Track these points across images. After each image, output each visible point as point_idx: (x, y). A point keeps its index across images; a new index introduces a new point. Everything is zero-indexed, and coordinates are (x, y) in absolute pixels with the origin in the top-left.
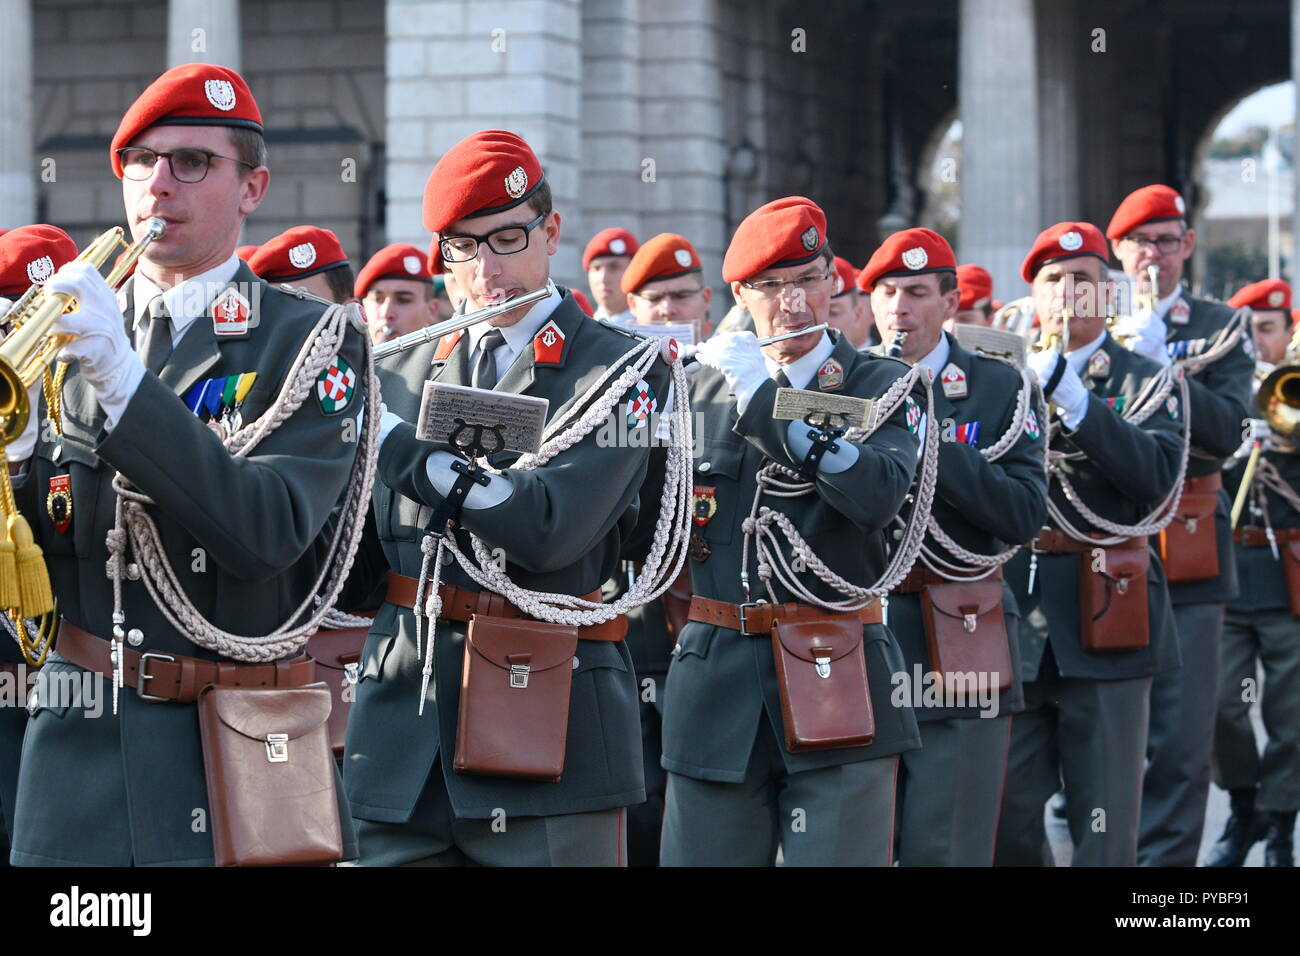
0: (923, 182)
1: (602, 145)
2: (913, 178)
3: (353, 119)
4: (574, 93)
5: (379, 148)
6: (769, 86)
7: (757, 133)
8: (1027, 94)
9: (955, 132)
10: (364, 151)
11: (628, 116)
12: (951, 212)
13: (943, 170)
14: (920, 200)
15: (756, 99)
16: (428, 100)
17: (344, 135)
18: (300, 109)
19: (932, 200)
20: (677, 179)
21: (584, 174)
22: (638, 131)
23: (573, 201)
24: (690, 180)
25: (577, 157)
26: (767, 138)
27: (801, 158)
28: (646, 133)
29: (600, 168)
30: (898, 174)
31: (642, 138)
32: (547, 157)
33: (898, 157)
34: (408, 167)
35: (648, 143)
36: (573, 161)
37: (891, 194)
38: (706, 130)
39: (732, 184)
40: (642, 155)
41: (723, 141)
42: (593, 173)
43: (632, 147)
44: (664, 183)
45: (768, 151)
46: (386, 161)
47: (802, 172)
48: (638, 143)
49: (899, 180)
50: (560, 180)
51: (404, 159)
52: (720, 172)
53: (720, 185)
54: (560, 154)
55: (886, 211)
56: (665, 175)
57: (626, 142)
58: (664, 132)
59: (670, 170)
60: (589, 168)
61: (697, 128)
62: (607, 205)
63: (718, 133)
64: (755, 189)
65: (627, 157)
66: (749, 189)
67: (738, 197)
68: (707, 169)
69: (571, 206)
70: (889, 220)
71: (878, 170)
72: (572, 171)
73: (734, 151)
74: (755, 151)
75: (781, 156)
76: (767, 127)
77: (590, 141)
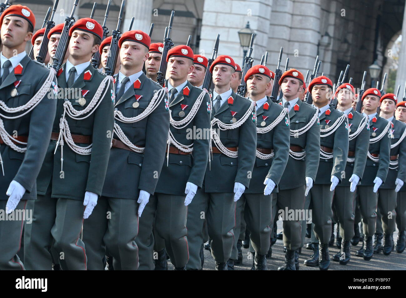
1: (277, 28)
2: (383, 53)
3: (192, 10)
4: (270, 9)
5: (199, 20)
6: (337, 15)
7: (331, 31)
9: (399, 39)
10: (194, 21)
11: (287, 20)
12: (395, 65)
14: (385, 61)
15: (332, 19)
16: (218, 6)
18: (174, 4)
19: (389, 61)
20: (301, 44)
21: (269, 38)
22: (290, 25)
23: (265, 47)
24: (306, 44)
25: (268, 32)
26: (334, 33)
27: (346, 41)
28: (293, 26)
29: (275, 36)
30: (378, 51)
31: (291, 28)
32: (257, 30)
33: (379, 45)
34: (209, 28)
35: (293, 30)
36: (266, 33)
37: (375, 57)
38: (314, 28)
39: (320, 47)
40: (291, 34)
41: (319, 32)
42: (272, 38)
43: (287, 30)
44: (297, 44)
45: (334, 38)
46: (201, 25)
47: (345, 46)
48: (289, 29)
49: (378, 53)
50: (261, 39)
51: (208, 26)
52: (317, 43)
53: (316, 47)
54: (262, 30)
55: (373, 63)
56: (298, 42)
57: (286, 29)
58: (299, 27)
59: (299, 40)
60: (271, 36)
61: (310, 27)
62: (276, 50)
63: (318, 29)
64: (328, 50)
65: (285, 33)
66: (326, 50)
67: (322, 52)
68: (312, 41)
69: (264, 49)
70: (373, 66)
71: (372, 49)
72: (265, 36)
73: (322, 36)
74: (330, 37)
75: (339, 40)
76: (335, 29)
77: (273, 27)
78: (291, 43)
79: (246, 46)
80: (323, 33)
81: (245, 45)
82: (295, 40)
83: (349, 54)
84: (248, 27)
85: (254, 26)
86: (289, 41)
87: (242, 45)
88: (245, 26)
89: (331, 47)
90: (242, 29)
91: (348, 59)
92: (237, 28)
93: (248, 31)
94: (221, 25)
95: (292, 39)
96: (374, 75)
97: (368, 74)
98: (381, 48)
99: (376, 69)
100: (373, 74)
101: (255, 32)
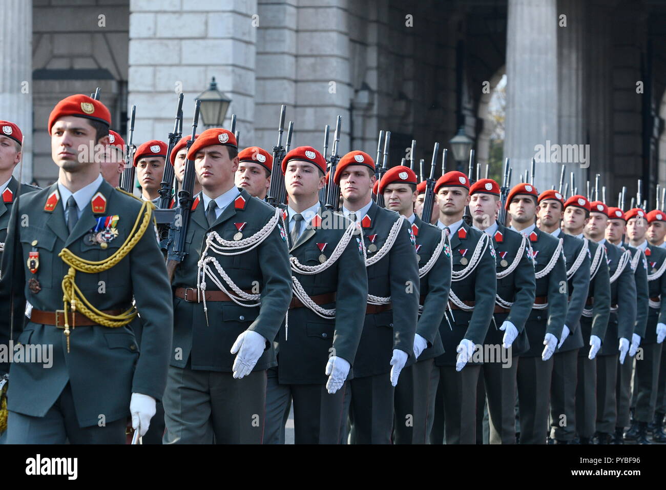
0: (483, 114)
1: (269, 85)
2: (475, 112)
3: (107, 65)
4: (253, 49)
5: (123, 84)
6: (381, 49)
7: (372, 79)
8: (551, 57)
9: (503, 82)
10: (113, 86)
11: (287, 66)
12: (500, 133)
13: (494, 107)
14: (480, 126)
15: (372, 57)
16: (156, 52)
17: (101, 74)
18: (72, 57)
19: (487, 126)
20: (318, 109)
21: (257, 104)
22: (293, 77)
23: (250, 123)
24: (327, 110)
25: (253, 93)
26: (379, 83)
27: (402, 96)
28: (299, 78)
29: (268, 100)
30: (465, 109)
31: (296, 81)
32: (233, 92)
33: (465, 97)
34: (142, 97)
35: (300, 84)
36: (250, 96)
37: (461, 121)
38: (339, 78)
39: (355, 113)
40: (297, 93)
41: (349, 85)
42: (263, 104)
43: (289, 87)
44: (310, 111)
45: (379, 92)
46: (128, 93)
47: (402, 106)
48: (293, 84)
49: (466, 112)
50: (241, 108)
51: (139, 92)
52: (347, 105)
53: (347, 113)
54: (242, 91)
55: (456, 133)
56: (311, 106)
57: (286, 84)
58: (310, 78)
59: (314, 103)
60: (261, 101)
61: (332, 76)
62: (273, 126)
63: (347, 79)
64: (370, 117)
65: (286, 93)
66: (366, 117)
67: (358, 121)
68: (339, 103)
69: (248, 125)
70: (458, 139)
71: (452, 106)
72: (250, 102)
73: (356, 91)
74: (371, 92)
75: (388, 95)
76: (379, 76)
77: (262, 82)
78: (298, 109)
79: (213, 125)
80: (358, 85)
81: (211, 122)
82: (306, 103)
83: (411, 119)
84: (214, 87)
85: (225, 84)
86: (295, 106)
87: (206, 122)
88: (208, 86)
89: (375, 110)
90: (203, 93)
91: (410, 129)
92: (195, 92)
93: (214, 96)
94: (166, 89)
95: (299, 103)
96: (460, 154)
97: (450, 154)
98: (469, 102)
99: (464, 143)
100: (458, 153)
101: (229, 96)
